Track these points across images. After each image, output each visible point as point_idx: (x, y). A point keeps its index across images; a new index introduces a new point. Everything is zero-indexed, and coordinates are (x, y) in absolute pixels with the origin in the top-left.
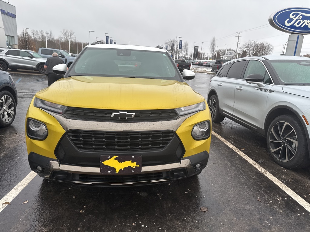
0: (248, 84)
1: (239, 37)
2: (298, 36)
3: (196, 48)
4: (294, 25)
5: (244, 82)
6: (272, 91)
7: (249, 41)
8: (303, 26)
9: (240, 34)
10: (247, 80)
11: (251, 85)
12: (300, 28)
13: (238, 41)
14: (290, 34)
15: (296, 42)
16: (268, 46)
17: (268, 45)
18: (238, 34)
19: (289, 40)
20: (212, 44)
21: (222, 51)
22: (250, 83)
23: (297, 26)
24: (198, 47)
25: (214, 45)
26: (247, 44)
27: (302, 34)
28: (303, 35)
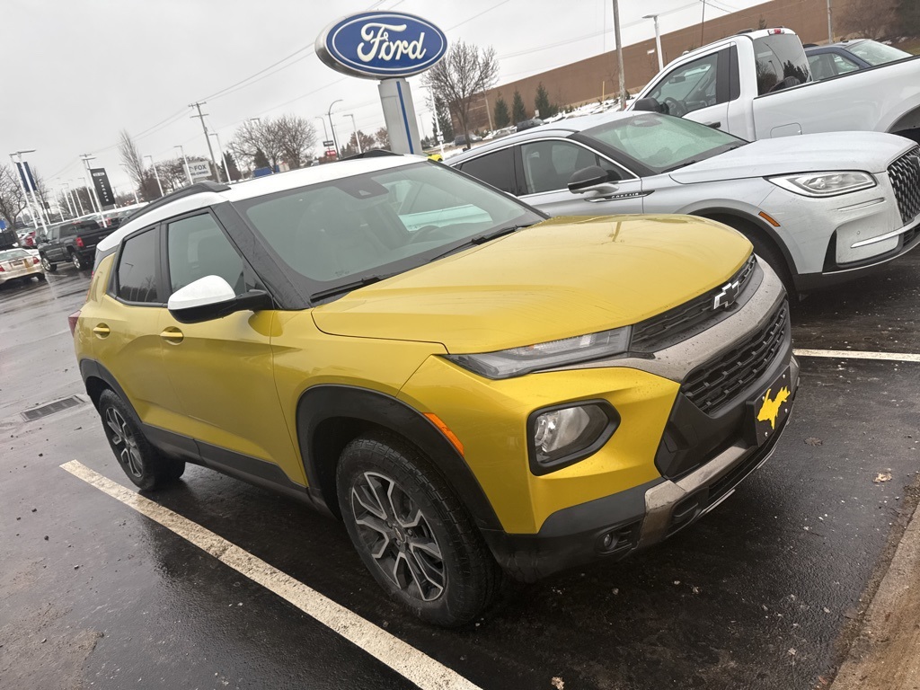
0: (579, 196)
1: (204, 118)
2: (398, 83)
3: (99, 174)
4: (380, 57)
5: (565, 194)
6: (649, 192)
7: (247, 123)
8: (398, 57)
9: (201, 107)
10: (572, 188)
11: (586, 195)
12: (393, 62)
13: (205, 129)
14: (378, 82)
15: (398, 98)
16: (300, 125)
17: (297, 121)
18: (196, 108)
19: (382, 98)
20: (125, 154)
21: (161, 168)
22: (582, 192)
23: (388, 58)
24: (103, 170)
25: (134, 155)
26: (245, 130)
27: (403, 77)
28: (407, 79)
